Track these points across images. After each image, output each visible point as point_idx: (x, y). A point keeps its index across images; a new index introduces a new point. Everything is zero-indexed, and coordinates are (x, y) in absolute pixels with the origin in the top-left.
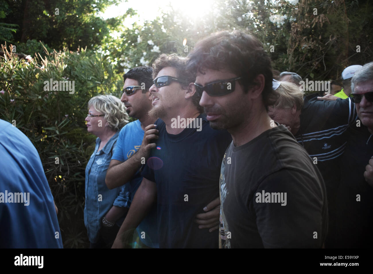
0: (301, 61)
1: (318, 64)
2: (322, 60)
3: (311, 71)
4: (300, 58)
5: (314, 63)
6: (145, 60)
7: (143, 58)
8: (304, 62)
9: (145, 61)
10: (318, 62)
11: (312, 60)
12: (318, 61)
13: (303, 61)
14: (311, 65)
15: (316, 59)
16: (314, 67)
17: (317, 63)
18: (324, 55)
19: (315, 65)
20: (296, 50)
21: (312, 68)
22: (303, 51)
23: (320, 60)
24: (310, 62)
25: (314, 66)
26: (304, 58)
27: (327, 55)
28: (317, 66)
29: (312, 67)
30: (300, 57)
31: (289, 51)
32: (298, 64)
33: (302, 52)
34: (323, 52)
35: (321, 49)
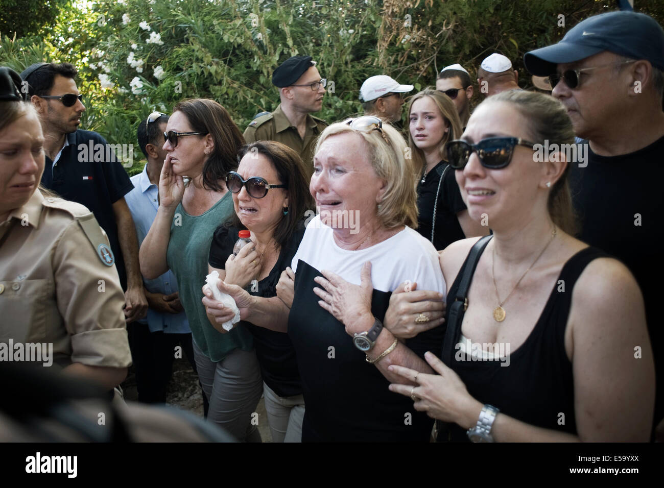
0: (402, 62)
1: (427, 68)
2: (433, 62)
3: (417, 79)
4: (399, 58)
5: (421, 67)
6: (136, 58)
7: (132, 54)
8: (406, 65)
9: (137, 60)
10: (427, 64)
11: (418, 61)
12: (427, 62)
13: (404, 62)
14: (418, 69)
15: (425, 60)
16: (421, 73)
17: (426, 66)
18: (437, 53)
19: (422, 69)
20: (392, 44)
21: (419, 74)
22: (404, 46)
23: (431, 62)
24: (415, 64)
25: (421, 71)
26: (406, 58)
27: (441, 52)
28: (425, 71)
29: (418, 72)
30: (400, 56)
31: (380, 46)
32: (396, 68)
33: (402, 47)
34: (435, 48)
35: (430, 43)
